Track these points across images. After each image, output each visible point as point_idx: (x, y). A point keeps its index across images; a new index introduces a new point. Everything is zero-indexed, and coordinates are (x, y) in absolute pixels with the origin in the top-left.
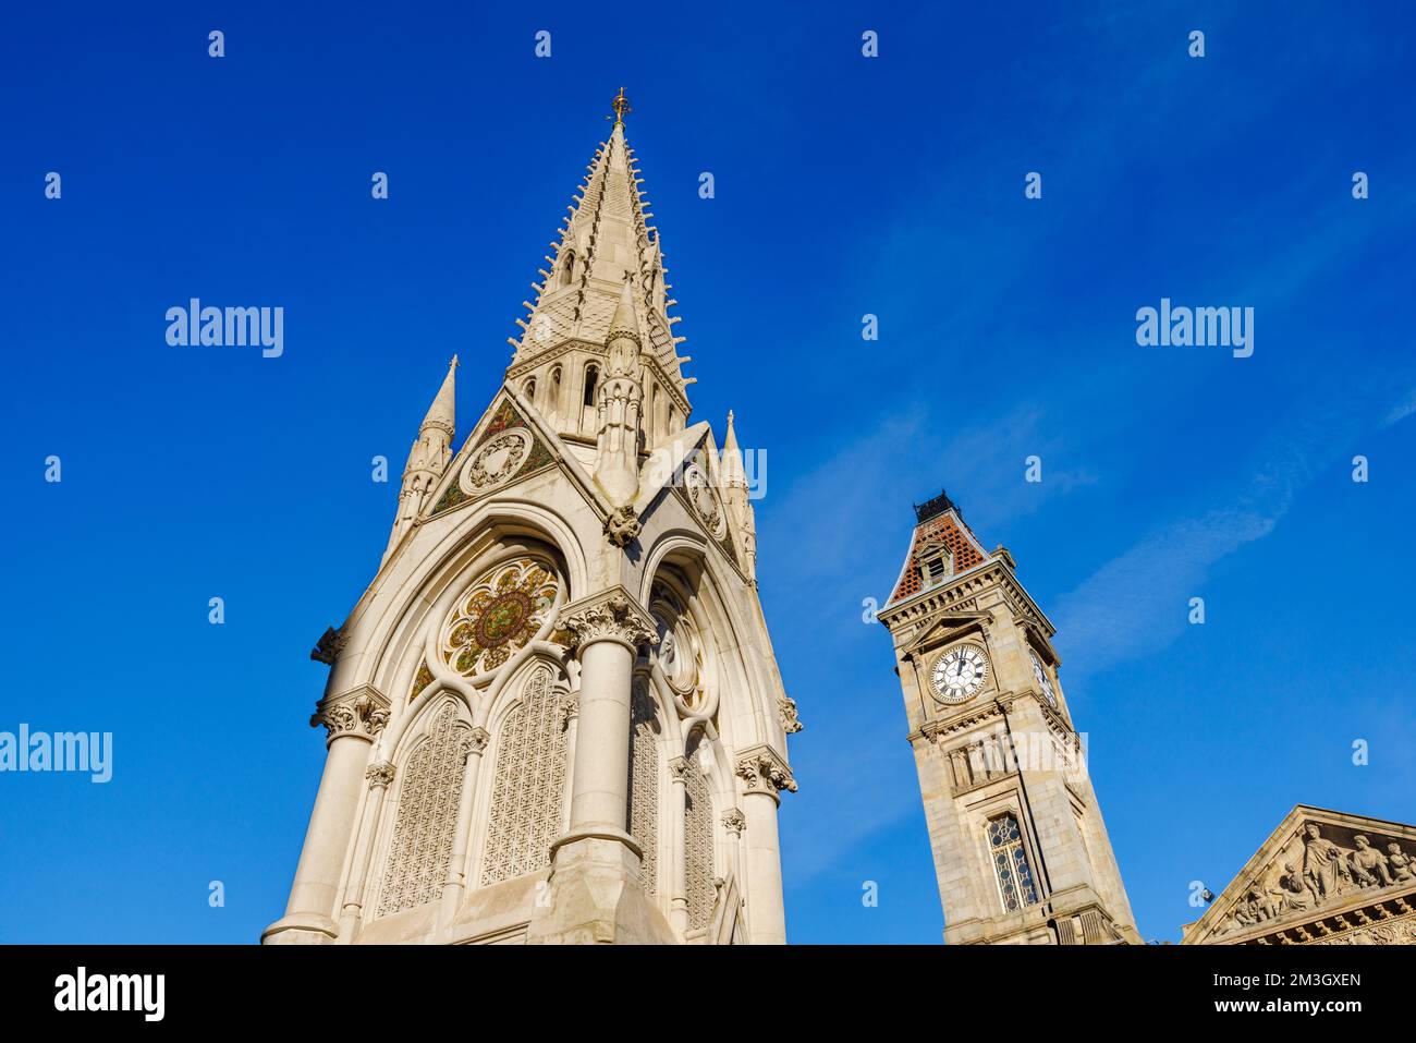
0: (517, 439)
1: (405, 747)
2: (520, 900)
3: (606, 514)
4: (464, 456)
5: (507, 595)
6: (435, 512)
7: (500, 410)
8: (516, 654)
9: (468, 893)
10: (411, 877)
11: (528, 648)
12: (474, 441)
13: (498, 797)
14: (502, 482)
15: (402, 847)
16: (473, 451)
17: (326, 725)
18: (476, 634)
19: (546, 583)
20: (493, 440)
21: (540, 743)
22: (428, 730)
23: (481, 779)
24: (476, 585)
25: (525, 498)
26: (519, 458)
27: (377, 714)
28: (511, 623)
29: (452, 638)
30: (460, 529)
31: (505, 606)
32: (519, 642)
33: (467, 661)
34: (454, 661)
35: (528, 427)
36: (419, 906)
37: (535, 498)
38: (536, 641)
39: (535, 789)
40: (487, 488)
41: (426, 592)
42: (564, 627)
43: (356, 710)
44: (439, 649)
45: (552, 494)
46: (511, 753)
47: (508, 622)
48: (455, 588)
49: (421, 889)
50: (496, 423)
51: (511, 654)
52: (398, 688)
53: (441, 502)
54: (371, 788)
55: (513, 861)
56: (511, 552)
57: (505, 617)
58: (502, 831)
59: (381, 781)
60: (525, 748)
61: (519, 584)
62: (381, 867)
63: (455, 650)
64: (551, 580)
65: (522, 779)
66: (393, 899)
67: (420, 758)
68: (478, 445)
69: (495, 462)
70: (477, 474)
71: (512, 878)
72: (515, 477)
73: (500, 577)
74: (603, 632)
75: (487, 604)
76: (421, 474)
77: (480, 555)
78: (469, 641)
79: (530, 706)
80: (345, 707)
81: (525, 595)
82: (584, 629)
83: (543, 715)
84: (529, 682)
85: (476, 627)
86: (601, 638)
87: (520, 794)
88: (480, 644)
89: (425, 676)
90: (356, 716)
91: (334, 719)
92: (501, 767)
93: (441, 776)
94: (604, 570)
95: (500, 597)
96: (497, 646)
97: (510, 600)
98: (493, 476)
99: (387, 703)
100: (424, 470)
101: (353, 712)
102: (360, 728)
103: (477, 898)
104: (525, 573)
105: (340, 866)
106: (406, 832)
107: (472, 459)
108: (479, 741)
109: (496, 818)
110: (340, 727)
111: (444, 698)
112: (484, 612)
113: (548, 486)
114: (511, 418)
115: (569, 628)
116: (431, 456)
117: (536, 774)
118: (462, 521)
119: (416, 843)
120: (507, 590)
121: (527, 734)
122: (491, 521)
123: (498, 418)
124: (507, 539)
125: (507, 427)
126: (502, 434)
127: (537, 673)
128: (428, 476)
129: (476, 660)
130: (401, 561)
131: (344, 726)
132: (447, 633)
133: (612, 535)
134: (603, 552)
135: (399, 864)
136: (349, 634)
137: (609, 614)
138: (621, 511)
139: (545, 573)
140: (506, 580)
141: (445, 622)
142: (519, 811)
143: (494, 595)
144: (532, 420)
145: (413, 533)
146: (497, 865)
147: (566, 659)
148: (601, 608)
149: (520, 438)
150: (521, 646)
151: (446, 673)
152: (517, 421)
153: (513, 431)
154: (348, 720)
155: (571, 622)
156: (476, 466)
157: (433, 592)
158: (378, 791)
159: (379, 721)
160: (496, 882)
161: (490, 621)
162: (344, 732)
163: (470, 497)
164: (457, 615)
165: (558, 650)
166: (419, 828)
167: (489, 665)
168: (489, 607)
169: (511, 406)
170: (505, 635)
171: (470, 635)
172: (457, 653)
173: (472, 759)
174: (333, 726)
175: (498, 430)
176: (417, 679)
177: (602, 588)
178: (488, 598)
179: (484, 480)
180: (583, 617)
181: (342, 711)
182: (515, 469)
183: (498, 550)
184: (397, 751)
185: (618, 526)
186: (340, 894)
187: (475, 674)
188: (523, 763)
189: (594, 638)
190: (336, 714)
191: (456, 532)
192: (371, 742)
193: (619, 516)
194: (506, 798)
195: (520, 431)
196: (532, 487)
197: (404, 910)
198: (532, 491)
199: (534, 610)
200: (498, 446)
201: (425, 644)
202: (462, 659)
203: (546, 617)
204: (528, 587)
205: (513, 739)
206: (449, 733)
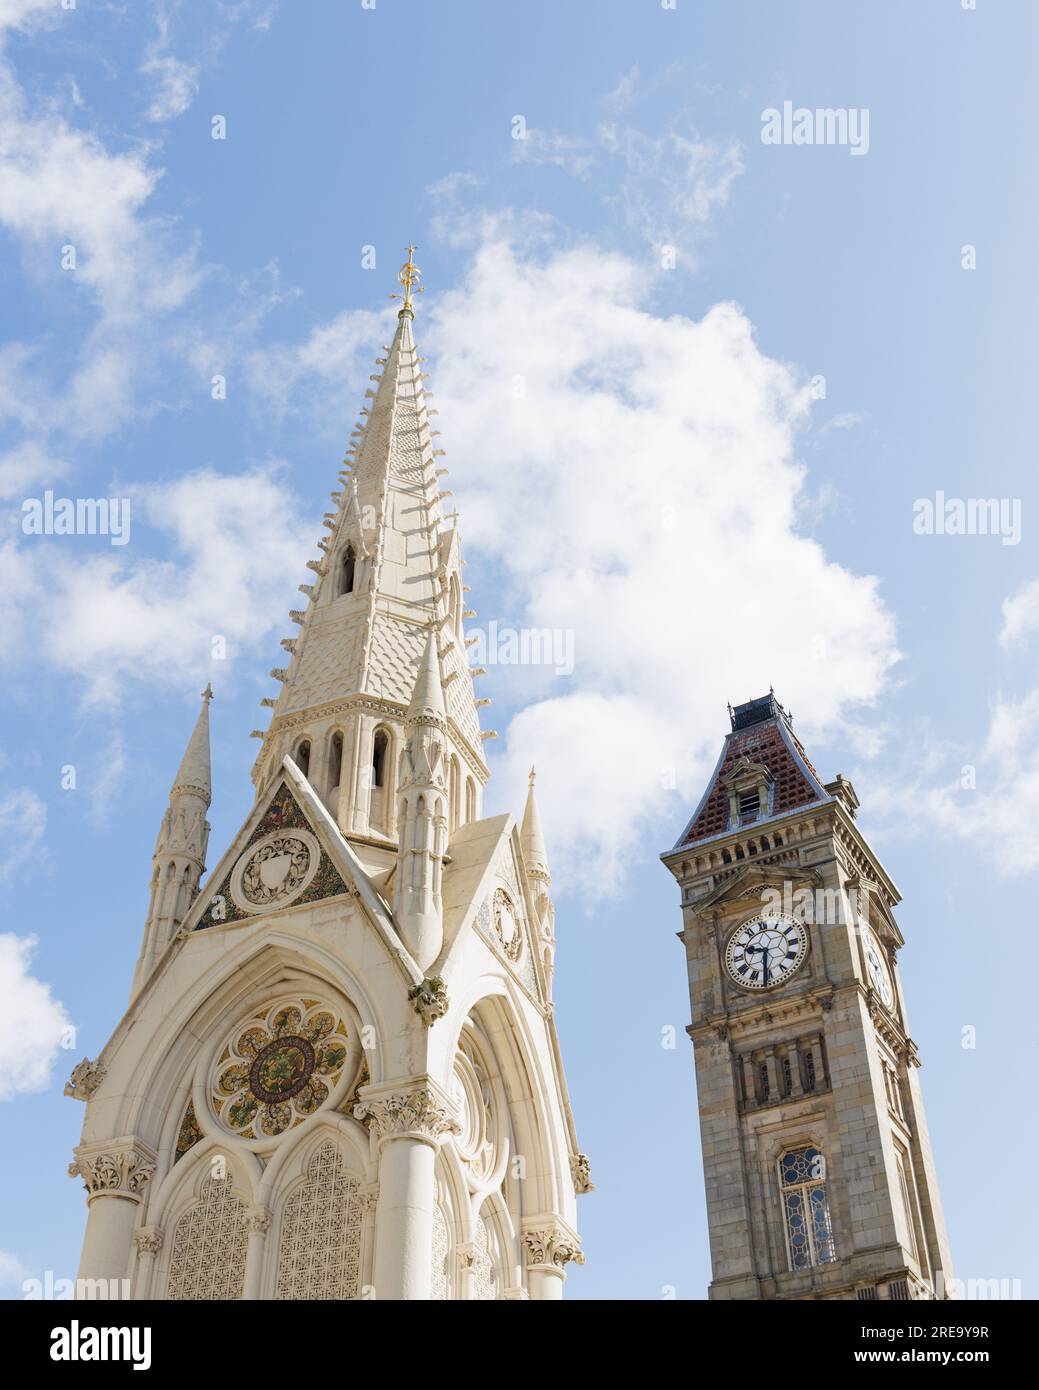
0: (299, 847)
1: (174, 1210)
3: (412, 982)
4: (234, 855)
5: (285, 1039)
7: (277, 798)
8: (299, 1121)
12: (246, 834)
14: (283, 902)
16: (246, 848)
18: (251, 1082)
19: (332, 1035)
20: (269, 839)
21: (330, 1232)
22: (198, 1192)
24: (250, 1020)
27: (143, 1169)
28: (293, 1077)
29: (221, 1082)
30: (235, 953)
31: (285, 1052)
32: (302, 1104)
33: (241, 1114)
34: (225, 1110)
35: (313, 832)
38: (323, 1112)
39: (325, 1285)
40: (263, 905)
43: (121, 1163)
44: (208, 1091)
45: (345, 935)
46: (296, 1238)
47: (289, 1074)
50: (273, 816)
51: (293, 1121)
52: (164, 1138)
54: (139, 1258)
57: (284, 1067)
59: (149, 1250)
60: (312, 1234)
61: (300, 1030)
63: (227, 1098)
64: (337, 1032)
67: (191, 1224)
68: (252, 842)
69: (275, 870)
70: (253, 883)
72: (297, 901)
73: (278, 1015)
75: (263, 1045)
76: (178, 860)
78: (244, 1090)
79: (317, 1181)
81: (308, 1043)
83: (331, 1196)
84: (316, 1155)
85: (251, 1073)
88: (256, 1096)
89: (189, 1132)
92: (285, 1249)
93: (217, 1251)
95: (277, 1040)
96: (275, 1103)
97: (290, 1047)
98: (271, 891)
99: (152, 1159)
100: (182, 856)
101: (117, 1167)
104: (307, 1017)
107: (244, 859)
112: (258, 1055)
113: (339, 921)
114: (289, 814)
117: (327, 1267)
118: (237, 946)
120: (287, 1033)
121: (314, 1218)
123: (275, 809)
125: (287, 827)
126: (283, 834)
127: (324, 1145)
128: (188, 862)
129: (252, 1117)
132: (216, 1075)
134: (407, 1027)
136: (105, 1068)
140: (284, 1021)
141: (213, 1059)
149: (303, 844)
150: (309, 1108)
151: (217, 1129)
152: (298, 822)
153: (295, 834)
156: (249, 869)
158: (146, 1260)
159: (145, 1180)
161: (267, 1068)
163: (246, 915)
164: (226, 1054)
167: (267, 1124)
168: (265, 1050)
169: (290, 797)
170: (284, 1091)
171: (243, 1082)
172: (229, 1101)
175: (276, 828)
176: (182, 1127)
178: (262, 1038)
179: (260, 893)
182: (300, 888)
184: (166, 1212)
187: (253, 1134)
192: (137, 1205)
195: (304, 836)
196: (320, 920)
198: (321, 924)
199: (319, 1065)
200: (276, 850)
201: (191, 1086)
202: (235, 1110)
203: (335, 1080)
204: (310, 1034)
205: (299, 1220)
206: (223, 1201)
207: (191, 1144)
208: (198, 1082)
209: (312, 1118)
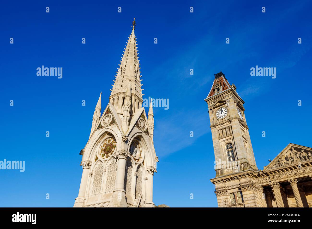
1: (94, 170)
3: (122, 136)
6: (97, 129)
7: (108, 109)
9: (103, 195)
10: (95, 191)
14: (108, 125)
15: (94, 186)
19: (115, 143)
20: (107, 115)
21: (113, 172)
22: (98, 167)
23: (105, 177)
24: (104, 142)
26: (110, 120)
28: (110, 150)
29: (101, 151)
32: (111, 153)
33: (103, 156)
34: (101, 155)
35: (112, 114)
36: (97, 195)
38: (113, 154)
39: (112, 179)
44: (99, 153)
45: (115, 129)
46: (109, 173)
47: (109, 149)
48: (101, 142)
49: (97, 193)
51: (109, 156)
52: (93, 159)
53: (98, 127)
55: (109, 190)
56: (110, 137)
57: (109, 148)
58: (108, 185)
59: (91, 175)
60: (111, 172)
62: (91, 189)
66: (93, 194)
67: (97, 171)
68: (104, 116)
69: (107, 120)
70: (104, 122)
71: (109, 193)
72: (110, 124)
75: (106, 145)
76: (96, 119)
77: (105, 137)
79: (112, 165)
81: (112, 145)
82: (119, 156)
83: (114, 167)
84: (112, 161)
85: (105, 149)
87: (110, 180)
88: (105, 153)
90: (87, 165)
92: (108, 175)
93: (99, 175)
94: (122, 146)
95: (108, 144)
96: (107, 154)
97: (110, 145)
98: (106, 123)
99: (91, 163)
104: (112, 140)
106: (95, 183)
107: (103, 119)
108: (105, 171)
109: (107, 183)
111: (99, 162)
112: (106, 147)
113: (114, 127)
114: (109, 112)
116: (97, 115)
117: (113, 177)
118: (102, 131)
119: (96, 185)
120: (109, 143)
121: (111, 170)
122: (106, 132)
123: (107, 111)
124: (108, 135)
127: (113, 159)
130: (92, 137)
131: (85, 166)
132: (100, 150)
134: (122, 142)
135: (94, 188)
136: (85, 150)
137: (122, 154)
140: (109, 141)
142: (110, 183)
145: (94, 132)
146: (107, 191)
149: (110, 116)
151: (100, 158)
155: (117, 155)
156: (104, 120)
157: (98, 143)
158: (90, 177)
159: (90, 165)
160: (107, 193)
161: (107, 149)
163: (103, 127)
164: (101, 147)
166: (97, 183)
167: (106, 157)
169: (109, 109)
170: (108, 152)
171: (104, 151)
172: (102, 154)
173: (104, 174)
174: (83, 166)
175: (107, 113)
176: (96, 158)
177: (121, 149)
178: (106, 144)
181: (84, 164)
182: (110, 122)
187: (104, 159)
188: (111, 175)
189: (120, 158)
191: (101, 133)
192: (89, 169)
193: (124, 137)
194: (108, 180)
195: (110, 114)
197: (95, 196)
198: (112, 128)
199: (113, 148)
200: (107, 117)
203: (115, 150)
204: (112, 143)
205: (109, 170)
206: (101, 168)
207: (96, 160)
208: (98, 151)
209: (111, 156)
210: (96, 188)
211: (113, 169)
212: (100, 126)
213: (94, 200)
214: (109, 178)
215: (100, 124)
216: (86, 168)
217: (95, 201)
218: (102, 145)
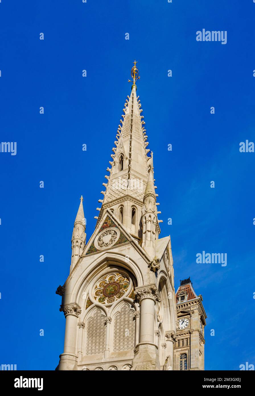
0: (114, 232)
1: (86, 320)
2: (126, 355)
3: (149, 261)
4: (95, 236)
5: (112, 283)
6: (87, 254)
7: (106, 219)
8: (117, 300)
9: (110, 352)
11: (122, 298)
12: (98, 230)
13: (116, 333)
14: (110, 247)
15: (90, 342)
16: (98, 234)
17: (64, 311)
18: (103, 293)
19: (125, 281)
20: (105, 231)
21: (126, 322)
22: (93, 316)
23: (111, 328)
24: (101, 279)
25: (119, 252)
26: (115, 238)
27: (78, 310)
28: (114, 291)
29: (96, 293)
30: (97, 260)
31: (112, 286)
32: (118, 296)
33: (101, 300)
34: (97, 299)
35: (117, 227)
36: (97, 354)
37: (123, 253)
38: (124, 297)
40: (104, 248)
41: (87, 279)
42: (137, 293)
43: (73, 308)
44: (92, 295)
45: (129, 253)
46: (118, 324)
47: (113, 291)
48: (95, 279)
49: (97, 351)
50: (105, 225)
51: (115, 300)
52: (83, 305)
53: (88, 251)
54: (79, 328)
55: (121, 347)
56: (113, 270)
57: (112, 289)
58: (118, 341)
59: (82, 327)
60: (122, 323)
61: (116, 280)
62: (85, 345)
63: (97, 297)
64: (126, 280)
65: (122, 330)
66: (90, 352)
67: (91, 322)
68: (99, 232)
69: (107, 239)
70: (101, 242)
71: (122, 351)
72: (115, 245)
73: (109, 277)
74: (149, 296)
75: (106, 285)
76: (78, 240)
77: (103, 270)
78: (102, 295)
79: (123, 313)
80: (70, 307)
81: (118, 283)
82: (143, 295)
83: (127, 316)
84: (122, 307)
85: (103, 291)
86: (147, 298)
87: (122, 333)
88: (105, 296)
89: (89, 303)
90: (73, 310)
91: (67, 310)
92: (116, 326)
93: (98, 327)
94: (149, 278)
95: (110, 283)
96: (110, 297)
97: (113, 285)
98: (106, 244)
99: (80, 308)
100: (79, 239)
101: (72, 309)
102: (74, 313)
103: (113, 354)
104: (118, 277)
105: (75, 344)
106: (90, 339)
108: (110, 320)
109: (116, 338)
110: (69, 312)
111: (96, 309)
112: (105, 287)
113: (127, 250)
114: (110, 224)
115: (138, 294)
116: (80, 234)
118: (97, 258)
119: (94, 341)
120: (112, 281)
121: (122, 320)
122: (107, 259)
123: (105, 223)
124: (111, 266)
125: (109, 227)
126: (108, 229)
127: (124, 305)
128: (81, 241)
129: (105, 300)
130: (78, 268)
131: (70, 312)
132: (94, 292)
133: (152, 268)
134: (148, 273)
135: (90, 345)
136: (66, 288)
137: (151, 291)
138: (155, 261)
139: (124, 278)
140: (111, 279)
141: (93, 288)
142: (122, 337)
143: (108, 283)
144: (119, 225)
145: (81, 260)
146: (117, 348)
147: (134, 302)
148: (148, 289)
149: (115, 231)
150: (119, 297)
151: (96, 302)
152: (113, 225)
153: (112, 228)
154: (71, 311)
155: (139, 292)
156: (99, 239)
157: (89, 279)
158: (81, 329)
159: (79, 312)
160: (117, 351)
161: (107, 290)
162: (70, 314)
163: (99, 250)
164: (96, 287)
165: (132, 300)
166: (94, 338)
167: (108, 302)
168: (106, 286)
169: (110, 219)
170: (112, 294)
171: (101, 293)
172: (98, 298)
173: (108, 324)
174: (66, 312)
175: (106, 228)
176: (87, 303)
177: (149, 284)
178: (106, 283)
179: (103, 245)
180: (143, 291)
181: (69, 308)
182: (114, 243)
183: (108, 269)
184: (85, 320)
185: (154, 265)
186: (76, 350)
187: (105, 304)
188: (122, 327)
189: (146, 297)
190: (67, 309)
191: (95, 262)
192: (78, 317)
193: (154, 262)
194: (118, 334)
195: (114, 229)
196: (121, 249)
197: (93, 354)
198: (122, 250)
199: (121, 288)
200: (106, 233)
201: (88, 294)
202: (100, 299)
203: (126, 291)
204: (118, 282)
205: (118, 321)
206: (99, 318)
207: (89, 306)
208: (90, 292)
209: (119, 300)
210: (94, 344)
211: (126, 319)
212: (93, 249)
213: (95, 359)
214: (118, 331)
215: (92, 246)
216: (72, 314)
217: (97, 360)
218: (98, 284)
